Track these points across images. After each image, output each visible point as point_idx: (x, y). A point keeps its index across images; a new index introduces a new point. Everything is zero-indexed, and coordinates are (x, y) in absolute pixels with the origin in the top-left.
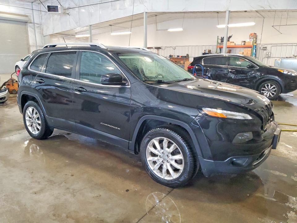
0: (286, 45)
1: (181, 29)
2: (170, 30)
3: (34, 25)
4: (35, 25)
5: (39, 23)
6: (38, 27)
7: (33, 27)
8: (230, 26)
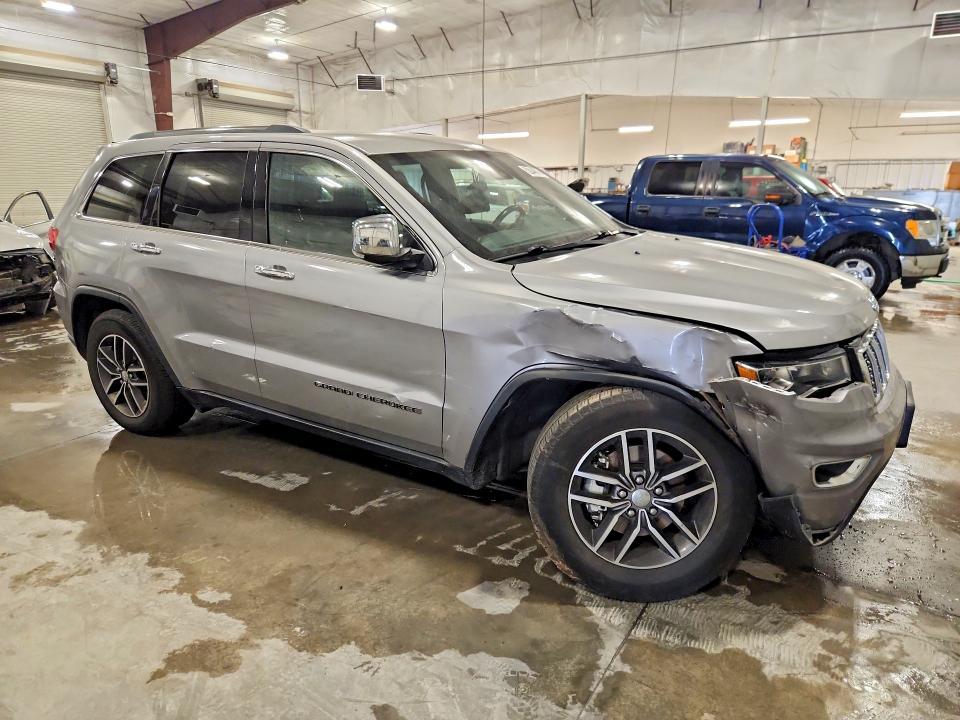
0: (866, 162)
1: (649, 128)
2: (623, 130)
3: (300, 116)
4: (303, 115)
5: (309, 110)
6: (307, 120)
7: (298, 120)
8: (769, 122)
